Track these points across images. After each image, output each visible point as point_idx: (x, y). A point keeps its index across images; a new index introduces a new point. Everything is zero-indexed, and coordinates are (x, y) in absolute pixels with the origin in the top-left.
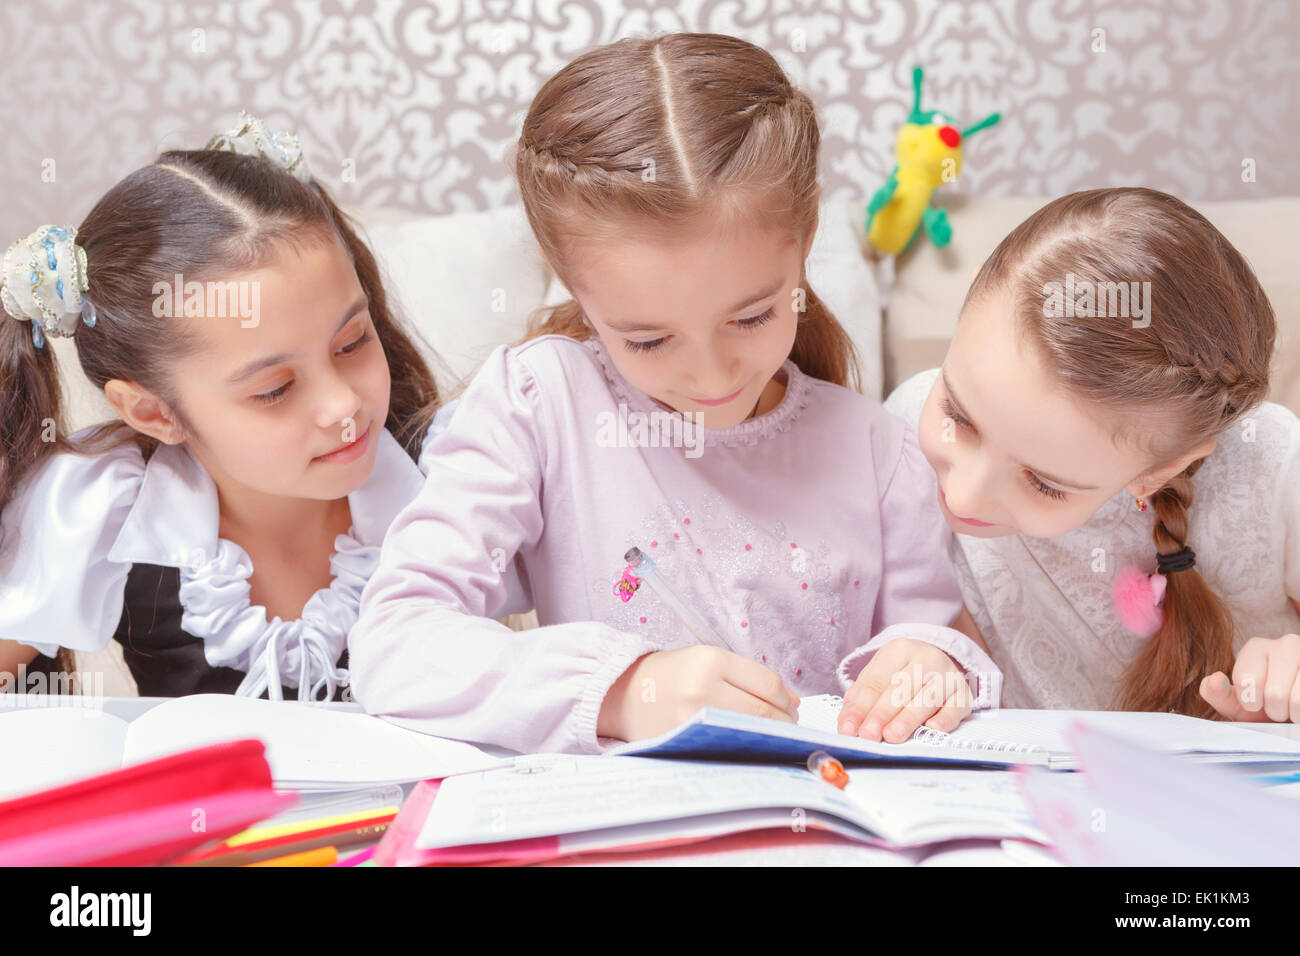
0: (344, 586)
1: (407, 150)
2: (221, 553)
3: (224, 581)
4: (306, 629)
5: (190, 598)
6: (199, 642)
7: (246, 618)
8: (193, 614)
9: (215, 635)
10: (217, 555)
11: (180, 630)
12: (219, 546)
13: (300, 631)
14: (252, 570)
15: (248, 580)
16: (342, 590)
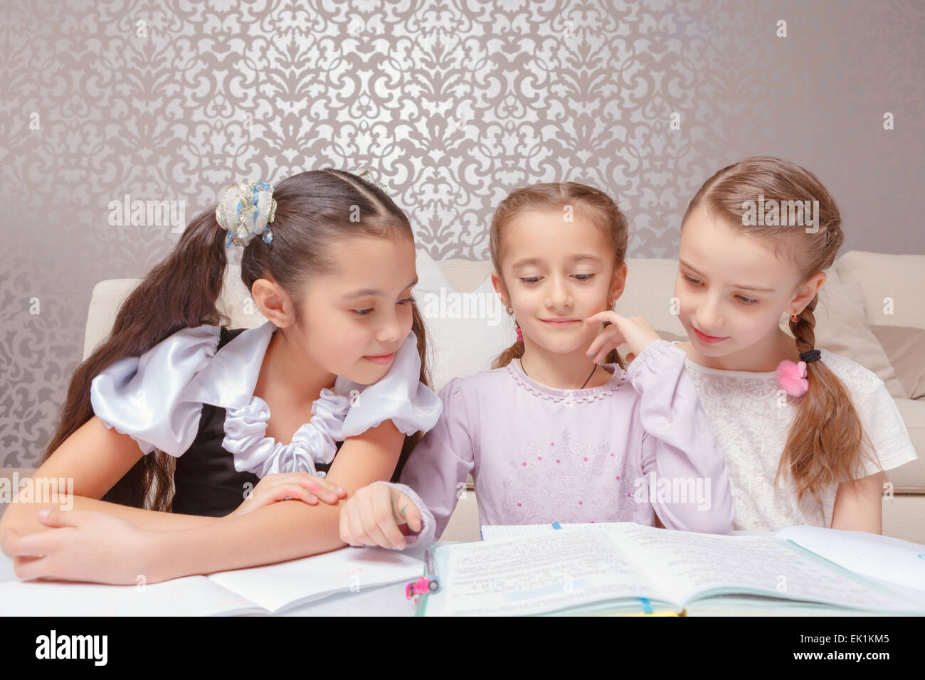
0: (320, 419)
1: (465, 230)
2: (253, 403)
3: (252, 420)
4: (296, 448)
5: (230, 428)
6: (231, 456)
7: (263, 444)
8: (231, 439)
9: (242, 453)
10: (250, 404)
11: (221, 447)
12: (252, 399)
13: (294, 449)
14: (269, 416)
15: (266, 422)
16: (318, 422)
